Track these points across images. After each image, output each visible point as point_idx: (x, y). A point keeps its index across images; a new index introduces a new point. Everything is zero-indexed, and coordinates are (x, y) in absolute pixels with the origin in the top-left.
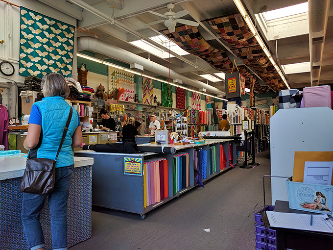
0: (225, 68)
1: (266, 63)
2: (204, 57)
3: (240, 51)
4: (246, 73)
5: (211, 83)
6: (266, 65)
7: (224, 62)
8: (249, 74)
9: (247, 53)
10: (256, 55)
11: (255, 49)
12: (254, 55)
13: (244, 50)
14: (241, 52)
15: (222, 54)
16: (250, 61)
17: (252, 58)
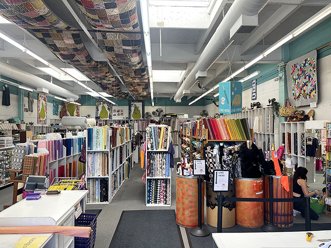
0: (78, 61)
1: (138, 64)
2: (40, 35)
3: (104, 37)
4: (108, 74)
5: (56, 81)
6: (138, 67)
7: (76, 50)
8: (111, 76)
9: (115, 43)
10: (127, 48)
11: (127, 38)
12: (124, 47)
13: (110, 36)
14: (106, 38)
15: (74, 36)
16: (117, 55)
17: (121, 52)
